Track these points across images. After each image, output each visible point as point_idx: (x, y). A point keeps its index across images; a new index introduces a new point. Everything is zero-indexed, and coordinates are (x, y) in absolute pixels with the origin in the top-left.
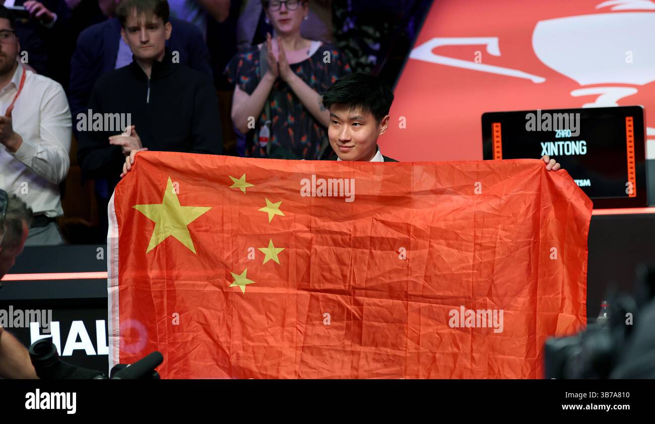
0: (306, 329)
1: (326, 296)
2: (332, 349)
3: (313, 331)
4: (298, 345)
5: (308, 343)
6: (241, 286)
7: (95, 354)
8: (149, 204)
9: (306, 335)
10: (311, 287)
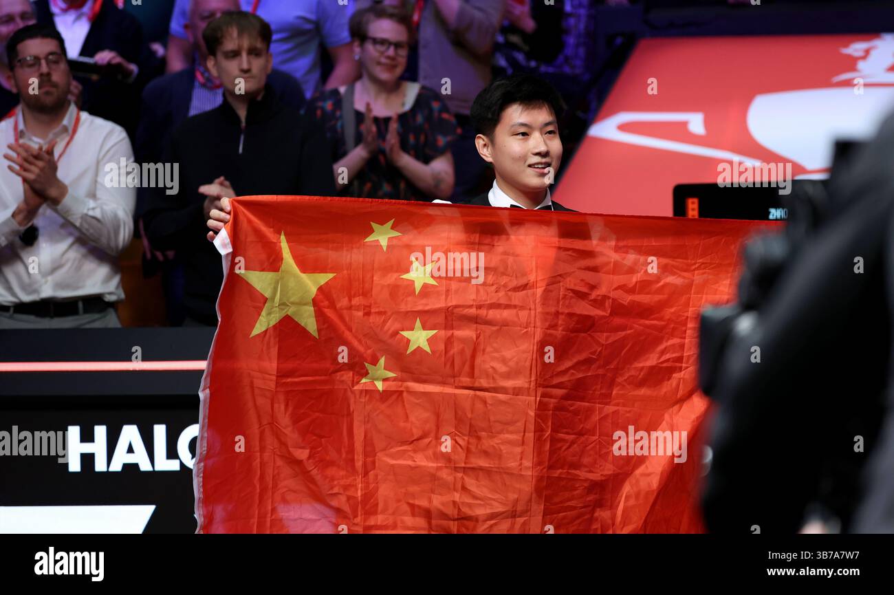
0: (468, 443)
1: (497, 397)
2: (505, 473)
3: (479, 447)
4: (457, 465)
5: (472, 463)
6: (376, 383)
7: (151, 469)
8: (261, 271)
9: (468, 451)
10: (477, 385)
